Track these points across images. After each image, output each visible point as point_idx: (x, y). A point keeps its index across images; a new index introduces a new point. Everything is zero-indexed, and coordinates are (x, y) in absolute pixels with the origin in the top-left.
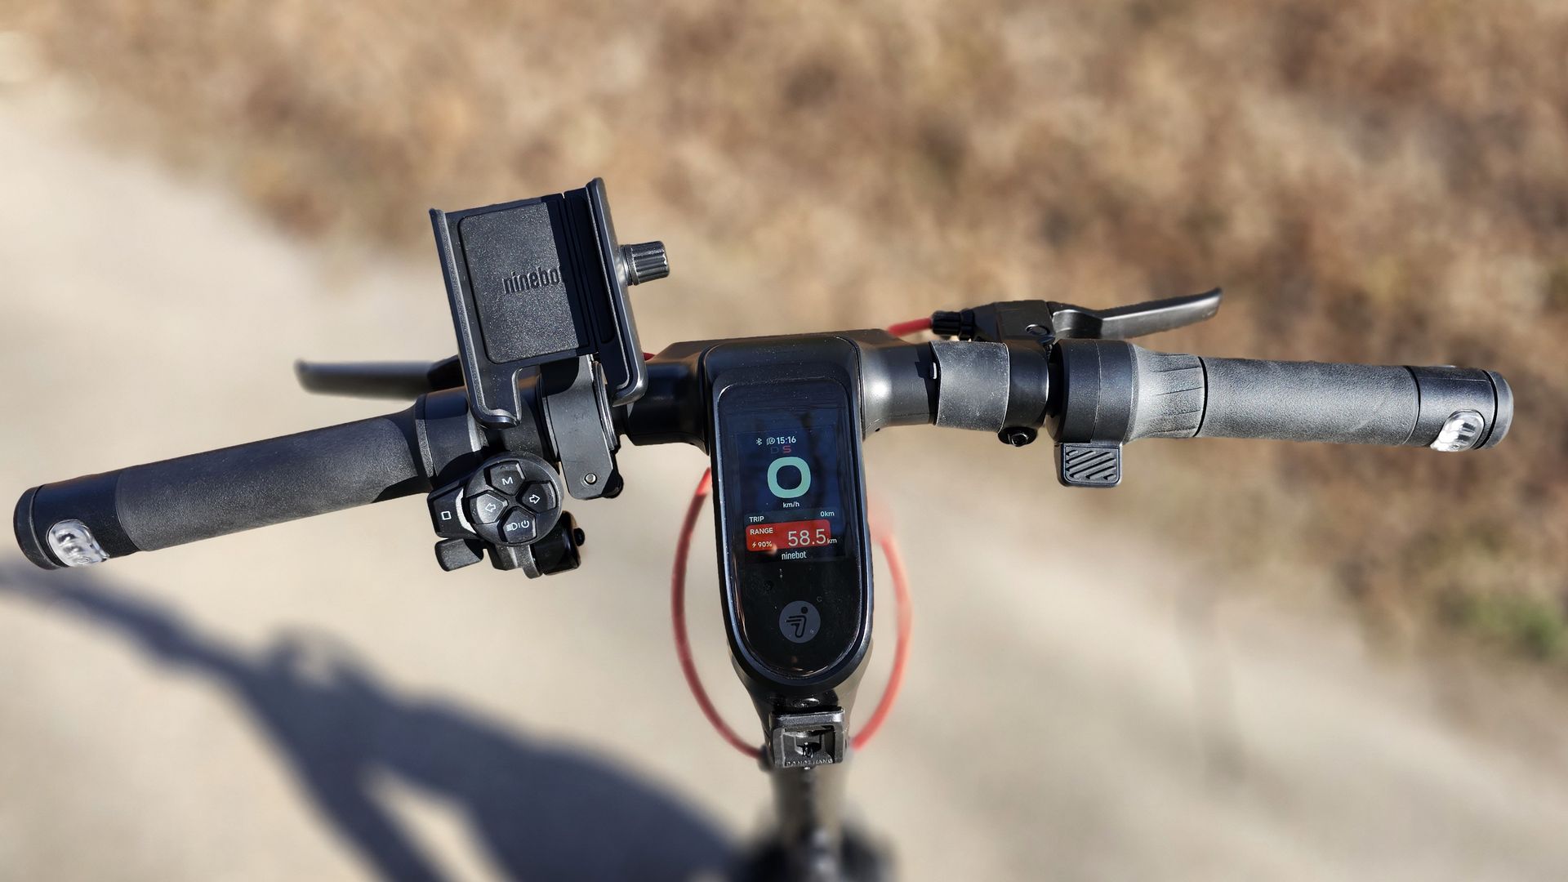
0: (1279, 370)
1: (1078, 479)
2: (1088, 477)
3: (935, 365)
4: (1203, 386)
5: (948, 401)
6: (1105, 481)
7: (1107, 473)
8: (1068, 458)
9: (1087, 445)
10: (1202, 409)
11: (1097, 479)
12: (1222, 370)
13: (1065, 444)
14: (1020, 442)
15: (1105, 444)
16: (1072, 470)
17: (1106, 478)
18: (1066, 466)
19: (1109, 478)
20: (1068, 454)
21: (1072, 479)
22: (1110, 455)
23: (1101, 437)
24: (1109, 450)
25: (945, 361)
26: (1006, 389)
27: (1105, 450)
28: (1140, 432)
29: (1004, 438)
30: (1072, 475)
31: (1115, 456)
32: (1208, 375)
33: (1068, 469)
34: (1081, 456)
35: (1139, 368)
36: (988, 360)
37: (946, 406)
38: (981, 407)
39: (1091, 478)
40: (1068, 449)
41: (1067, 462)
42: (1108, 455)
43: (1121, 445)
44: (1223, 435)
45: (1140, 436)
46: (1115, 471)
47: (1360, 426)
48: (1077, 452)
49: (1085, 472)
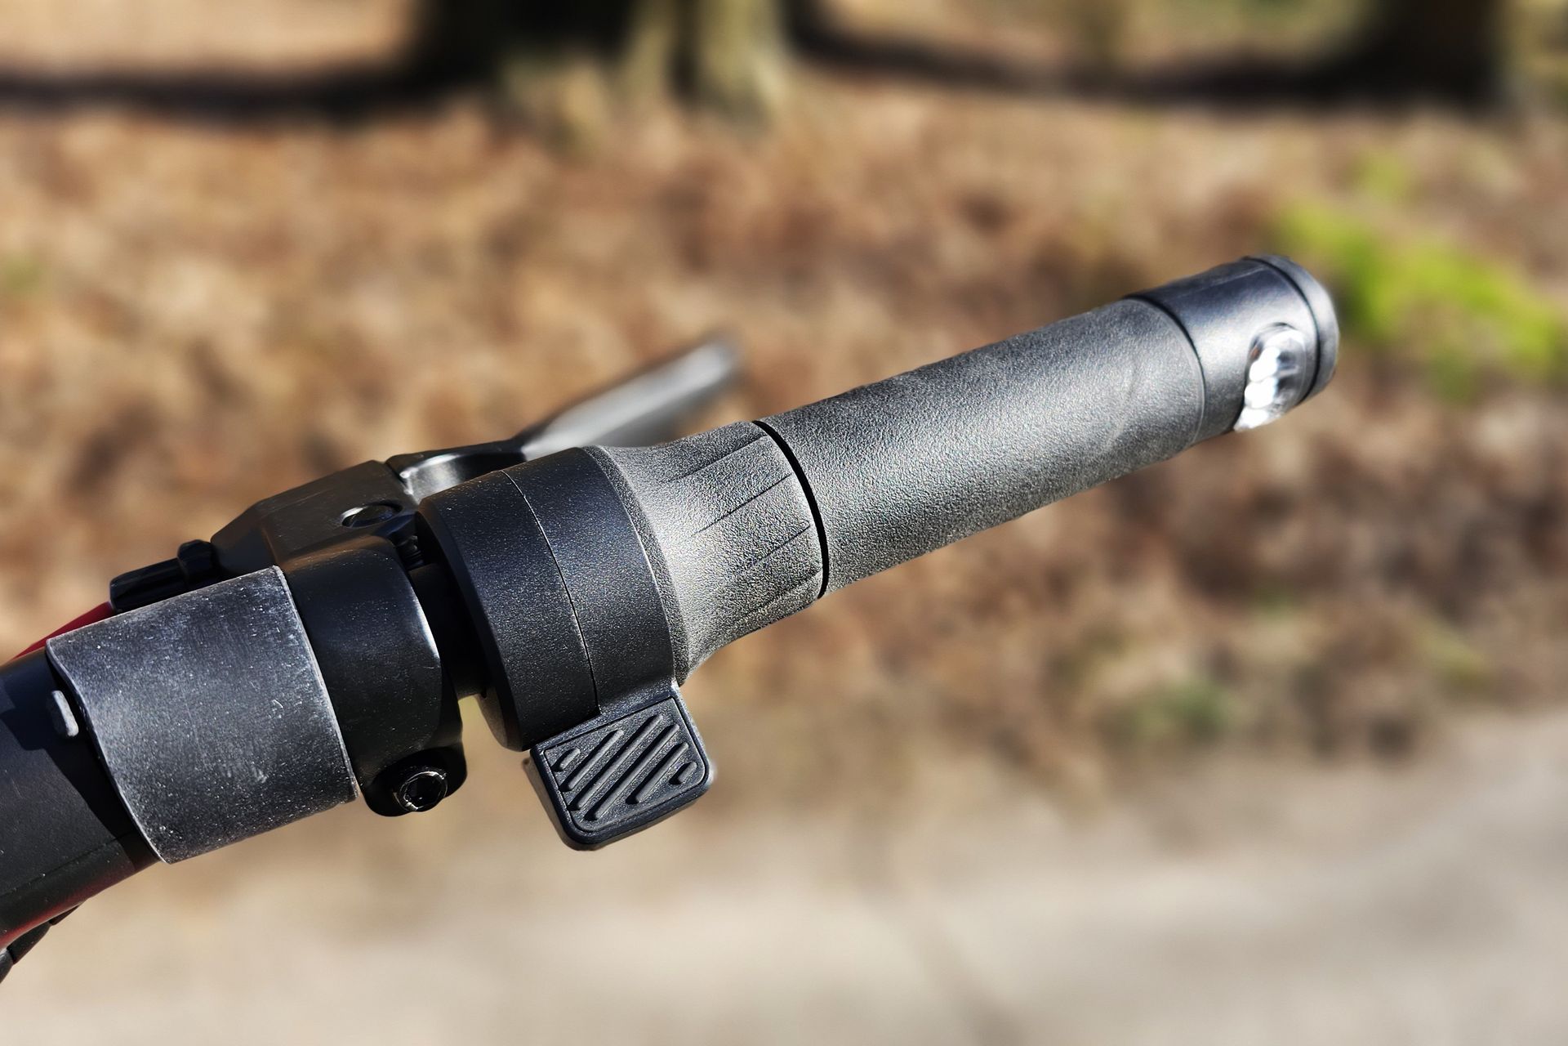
0: (921, 383)
1: (608, 817)
2: (632, 800)
3: (59, 698)
4: (791, 470)
5: (144, 782)
6: (678, 790)
7: (672, 767)
8: (561, 777)
9: (593, 723)
10: (813, 523)
11: (654, 796)
12: (812, 426)
13: (540, 747)
14: (428, 797)
15: (636, 700)
16: (585, 804)
17: (675, 781)
18: (565, 799)
19: (684, 778)
20: (556, 768)
21: (595, 827)
22: (662, 720)
23: (619, 688)
24: (652, 711)
25: (88, 672)
26: (311, 673)
27: (642, 716)
28: (704, 633)
29: (385, 803)
30: (591, 816)
31: (673, 717)
32: (790, 445)
33: (574, 807)
34: (593, 754)
35: (631, 484)
36: (228, 620)
37: (150, 798)
38: (259, 754)
39: (641, 798)
40: (551, 757)
41: (565, 788)
42: (656, 723)
43: (674, 686)
44: (878, 564)
45: (707, 645)
46: (690, 751)
47: (1117, 433)
48: (578, 751)
49: (619, 792)
